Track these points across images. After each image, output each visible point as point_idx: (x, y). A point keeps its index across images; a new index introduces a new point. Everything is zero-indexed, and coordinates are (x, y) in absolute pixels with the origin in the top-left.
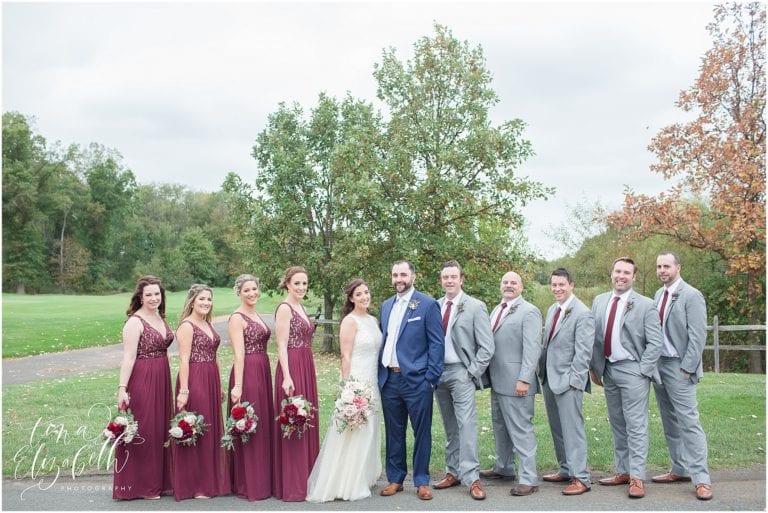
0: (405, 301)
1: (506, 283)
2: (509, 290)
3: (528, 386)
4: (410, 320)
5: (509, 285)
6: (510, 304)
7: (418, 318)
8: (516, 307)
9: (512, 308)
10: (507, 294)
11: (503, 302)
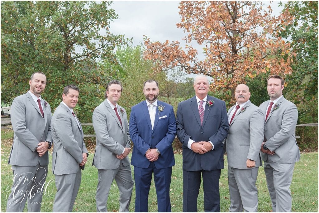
0: (154, 106)
1: (239, 92)
2: (241, 96)
3: (254, 162)
4: (160, 118)
5: (241, 93)
6: (241, 106)
7: (165, 116)
8: (246, 108)
9: (243, 109)
10: (240, 99)
11: (237, 104)
